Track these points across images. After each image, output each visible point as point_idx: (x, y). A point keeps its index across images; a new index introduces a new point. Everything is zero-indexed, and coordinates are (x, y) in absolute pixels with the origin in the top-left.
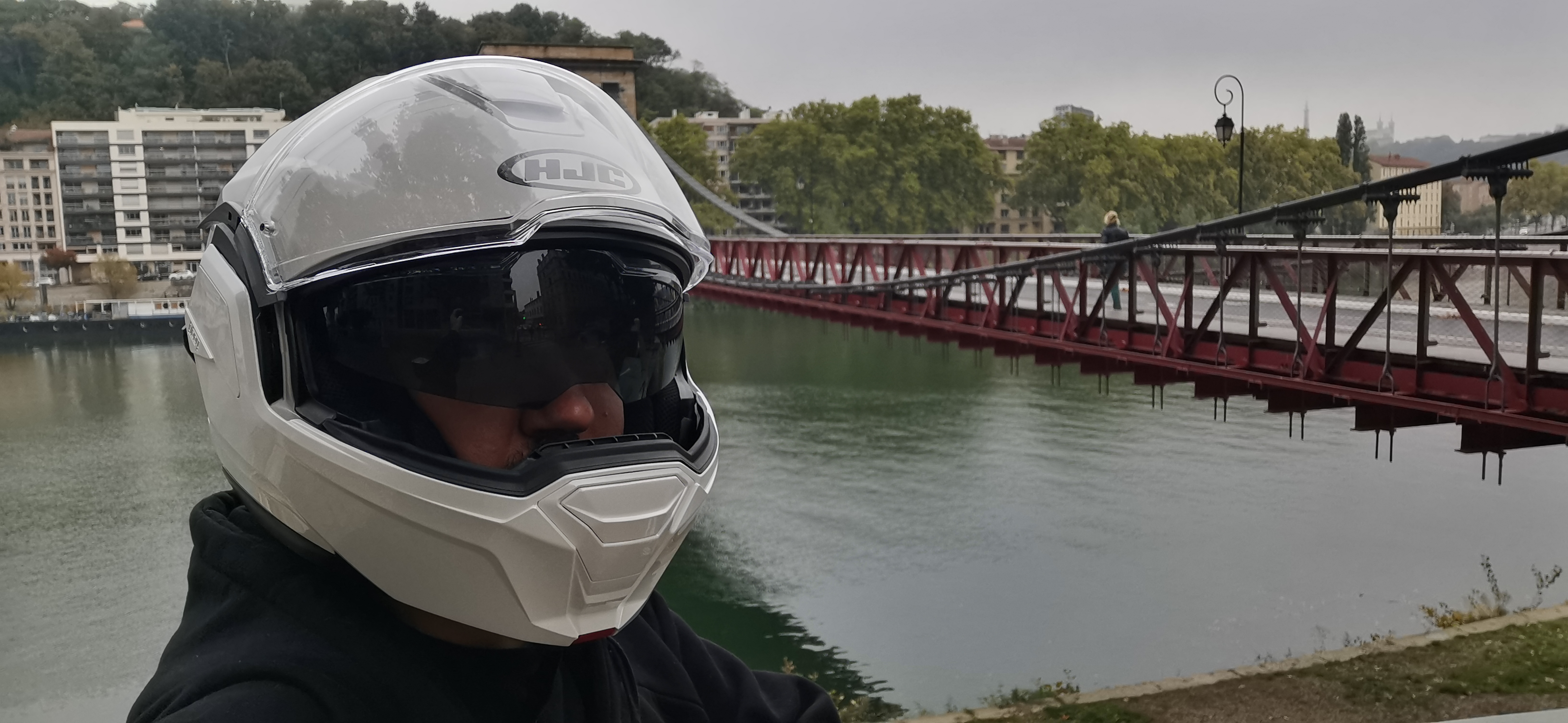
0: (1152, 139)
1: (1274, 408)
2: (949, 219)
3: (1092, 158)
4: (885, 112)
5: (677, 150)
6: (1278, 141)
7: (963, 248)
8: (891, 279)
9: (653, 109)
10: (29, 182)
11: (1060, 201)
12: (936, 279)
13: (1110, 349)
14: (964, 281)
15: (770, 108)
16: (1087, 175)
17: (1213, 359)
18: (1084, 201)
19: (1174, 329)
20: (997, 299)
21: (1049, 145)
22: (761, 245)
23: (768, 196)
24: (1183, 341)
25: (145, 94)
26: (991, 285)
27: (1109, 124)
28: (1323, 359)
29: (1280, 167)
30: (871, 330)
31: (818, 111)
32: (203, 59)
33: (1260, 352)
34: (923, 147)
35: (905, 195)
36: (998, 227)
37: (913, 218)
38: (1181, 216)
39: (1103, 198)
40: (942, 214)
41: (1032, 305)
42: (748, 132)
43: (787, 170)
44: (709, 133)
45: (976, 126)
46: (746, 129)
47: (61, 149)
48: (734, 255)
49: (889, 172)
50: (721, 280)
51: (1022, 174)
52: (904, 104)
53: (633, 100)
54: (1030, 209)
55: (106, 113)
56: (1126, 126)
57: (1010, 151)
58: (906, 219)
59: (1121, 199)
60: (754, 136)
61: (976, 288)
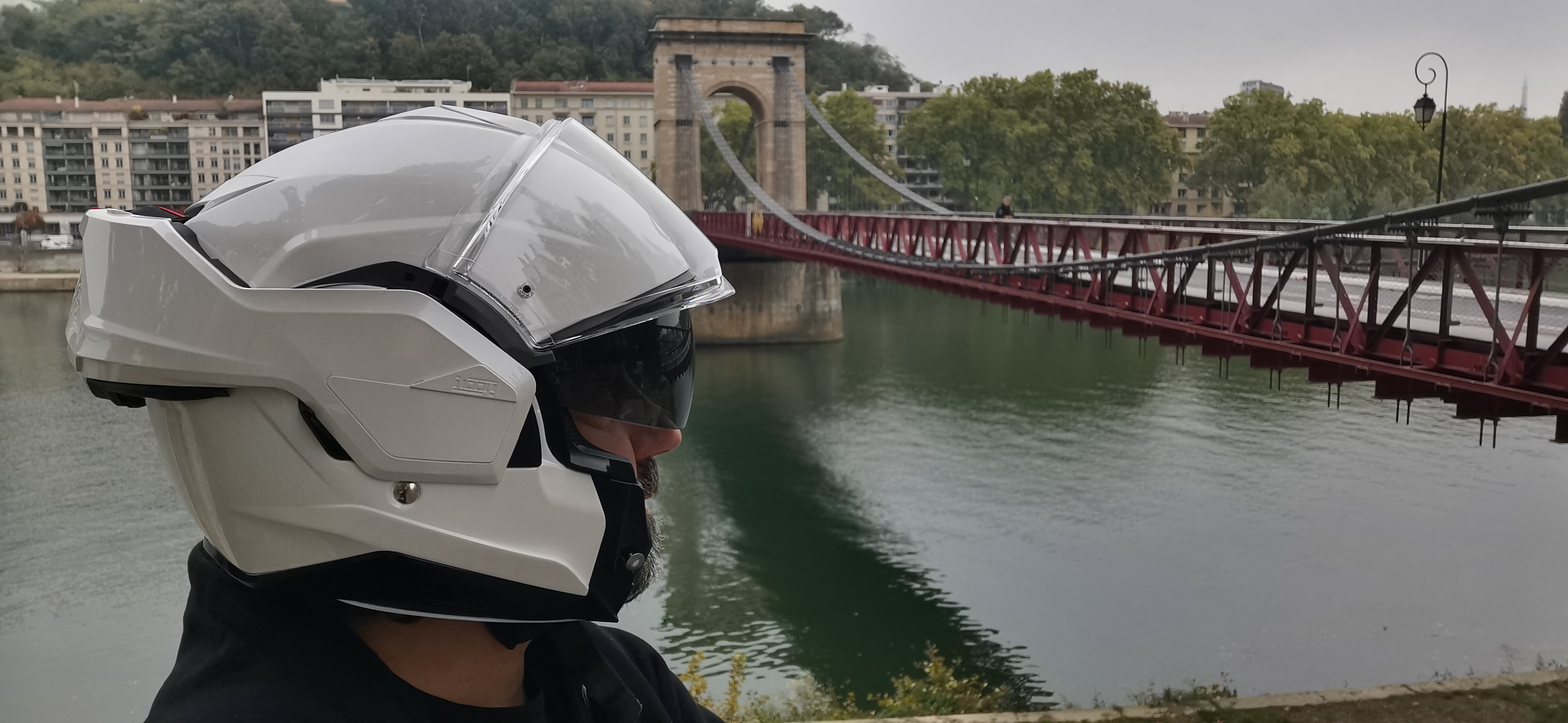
0: (1347, 117)
1: (1462, 414)
2: (1123, 198)
3: (1280, 137)
4: (1059, 87)
5: (845, 124)
6: (1490, 120)
7: (1131, 232)
8: (1055, 262)
9: (823, 82)
10: (241, 148)
11: (1242, 182)
12: (1102, 263)
13: (1283, 343)
14: (1131, 266)
15: (941, 82)
16: (1273, 154)
17: (1398, 357)
18: (1269, 181)
19: (1355, 325)
20: (1164, 286)
21: (1233, 122)
22: (923, 222)
23: (936, 172)
24: (1365, 337)
25: (345, 65)
26: (1160, 271)
27: (1300, 101)
28: (1522, 364)
29: (1491, 149)
30: (1031, 312)
31: (990, 85)
32: (398, 33)
33: (1450, 353)
34: (1098, 123)
35: (1077, 173)
36: (1174, 208)
37: (1085, 196)
38: (1375, 199)
39: (1289, 179)
40: (1115, 192)
41: (1202, 293)
42: (918, 106)
43: (956, 145)
44: (878, 107)
45: (1156, 103)
46: (915, 103)
47: (270, 117)
48: (896, 231)
49: (1062, 149)
50: (881, 257)
51: (1203, 153)
52: (1080, 79)
53: (803, 73)
54: (1210, 189)
55: (310, 84)
56: (1319, 103)
57: (1190, 128)
58: (1077, 197)
59: (1309, 180)
60: (924, 110)
61: (1144, 273)
